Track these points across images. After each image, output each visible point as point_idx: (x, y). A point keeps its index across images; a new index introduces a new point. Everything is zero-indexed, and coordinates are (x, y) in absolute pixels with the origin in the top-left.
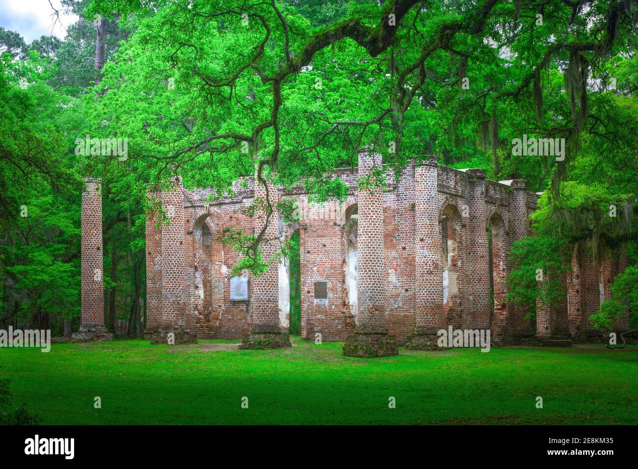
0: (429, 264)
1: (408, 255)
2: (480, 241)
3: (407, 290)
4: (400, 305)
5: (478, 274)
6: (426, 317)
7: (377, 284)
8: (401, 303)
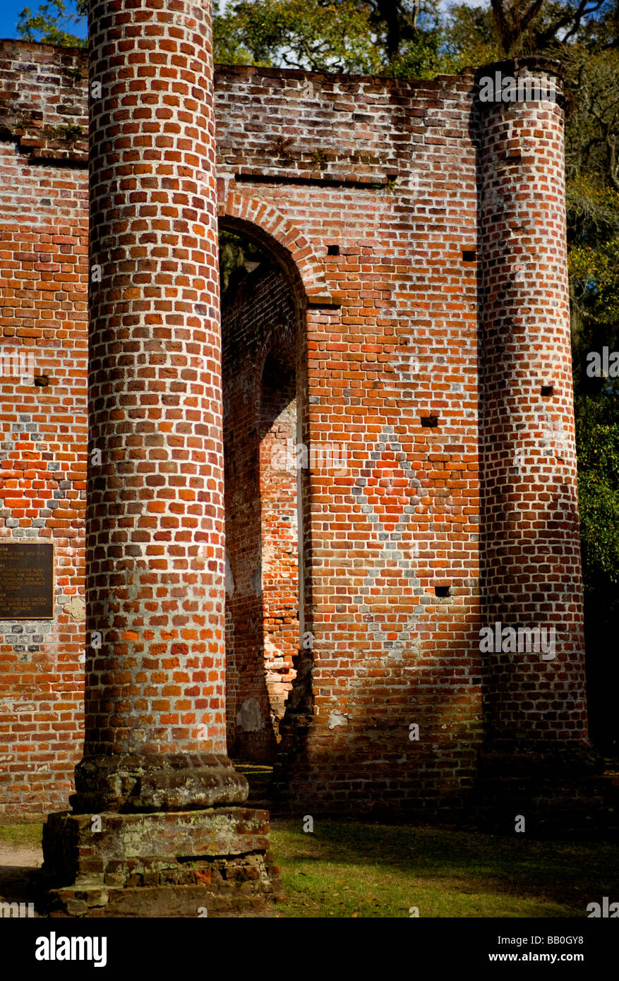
1: (448, 448)
3: (442, 591)
4: (415, 650)
8: (419, 641)
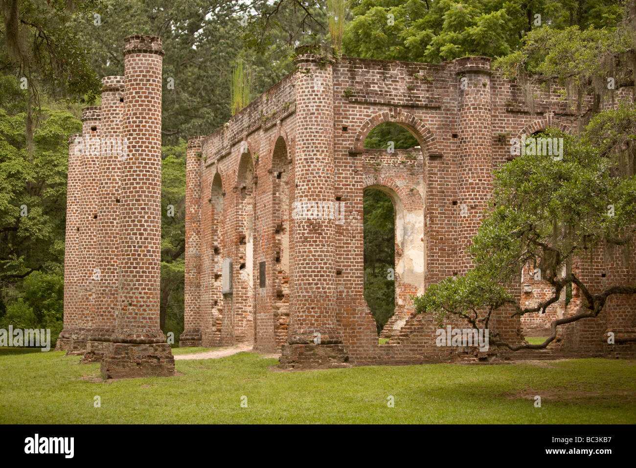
0: (303, 226)
2: (470, 181)
5: (466, 238)
6: (298, 314)
7: (132, 263)
